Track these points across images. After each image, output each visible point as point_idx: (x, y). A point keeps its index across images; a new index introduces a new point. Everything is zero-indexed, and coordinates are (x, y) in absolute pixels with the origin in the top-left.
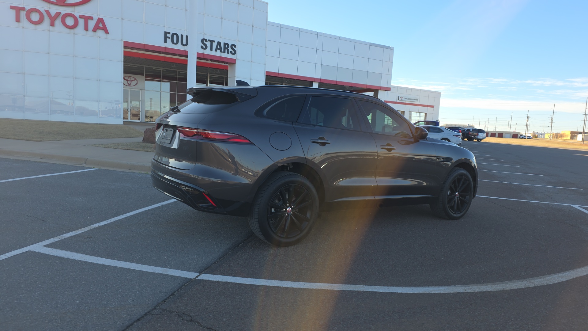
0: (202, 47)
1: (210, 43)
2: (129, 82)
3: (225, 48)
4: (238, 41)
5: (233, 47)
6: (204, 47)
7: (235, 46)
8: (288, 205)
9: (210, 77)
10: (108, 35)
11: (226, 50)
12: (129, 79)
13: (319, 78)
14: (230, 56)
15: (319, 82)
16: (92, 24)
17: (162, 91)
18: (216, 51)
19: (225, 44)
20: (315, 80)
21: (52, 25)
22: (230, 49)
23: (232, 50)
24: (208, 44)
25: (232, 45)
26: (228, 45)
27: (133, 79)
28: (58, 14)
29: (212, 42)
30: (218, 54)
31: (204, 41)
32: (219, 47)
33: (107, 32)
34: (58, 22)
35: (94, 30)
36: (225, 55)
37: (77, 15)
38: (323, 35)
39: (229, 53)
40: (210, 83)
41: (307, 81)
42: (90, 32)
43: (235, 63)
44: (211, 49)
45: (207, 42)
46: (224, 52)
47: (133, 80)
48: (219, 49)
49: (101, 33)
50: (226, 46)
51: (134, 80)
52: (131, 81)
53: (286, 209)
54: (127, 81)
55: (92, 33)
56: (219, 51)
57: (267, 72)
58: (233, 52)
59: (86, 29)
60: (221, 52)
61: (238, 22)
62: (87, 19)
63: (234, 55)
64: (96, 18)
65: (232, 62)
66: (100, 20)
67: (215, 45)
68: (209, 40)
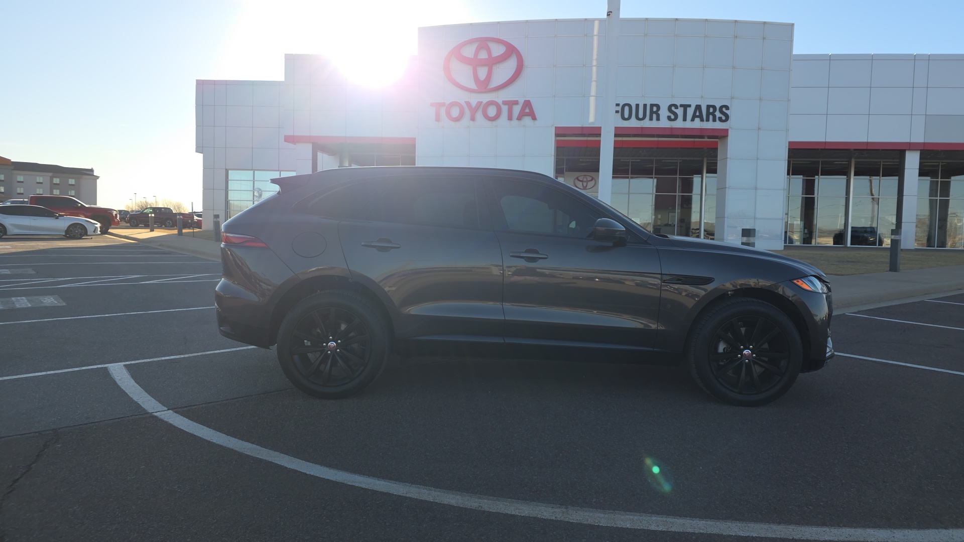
0: (669, 118)
1: (682, 109)
2: (584, 183)
3: (708, 113)
4: (732, 98)
5: (724, 109)
6: (673, 117)
7: (727, 108)
8: (331, 337)
9: (707, 163)
10: (536, 121)
11: (711, 117)
12: (585, 180)
13: (922, 141)
14: (718, 125)
15: (921, 150)
16: (517, 110)
17: (630, 192)
18: (693, 120)
19: (708, 107)
20: (911, 146)
21: (473, 119)
22: (718, 114)
23: (721, 115)
24: (680, 111)
25: (721, 107)
26: (714, 107)
27: (589, 179)
28: (480, 103)
29: (685, 107)
30: (697, 124)
31: (673, 108)
32: (698, 114)
33: (534, 118)
34: (479, 115)
35: (519, 118)
36: (710, 125)
37: (500, 101)
38: (929, 58)
39: (716, 121)
40: (707, 173)
41: (879, 150)
42: (515, 122)
43: (728, 136)
44: (685, 119)
45: (678, 108)
46: (708, 120)
47: (589, 181)
48: (697, 117)
49: (527, 120)
50: (711, 110)
51: (592, 180)
52: (587, 182)
53: (327, 344)
54: (581, 183)
55: (517, 121)
56: (697, 120)
57: (790, 143)
58: (724, 118)
59: (510, 118)
60: (702, 120)
61: (734, 68)
62: (511, 104)
63: (725, 123)
64: (521, 101)
65: (723, 135)
66: (527, 104)
67: (690, 112)
68: (681, 106)
